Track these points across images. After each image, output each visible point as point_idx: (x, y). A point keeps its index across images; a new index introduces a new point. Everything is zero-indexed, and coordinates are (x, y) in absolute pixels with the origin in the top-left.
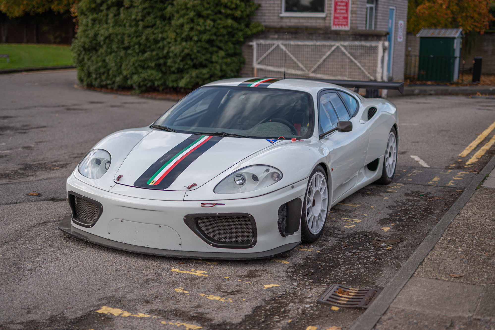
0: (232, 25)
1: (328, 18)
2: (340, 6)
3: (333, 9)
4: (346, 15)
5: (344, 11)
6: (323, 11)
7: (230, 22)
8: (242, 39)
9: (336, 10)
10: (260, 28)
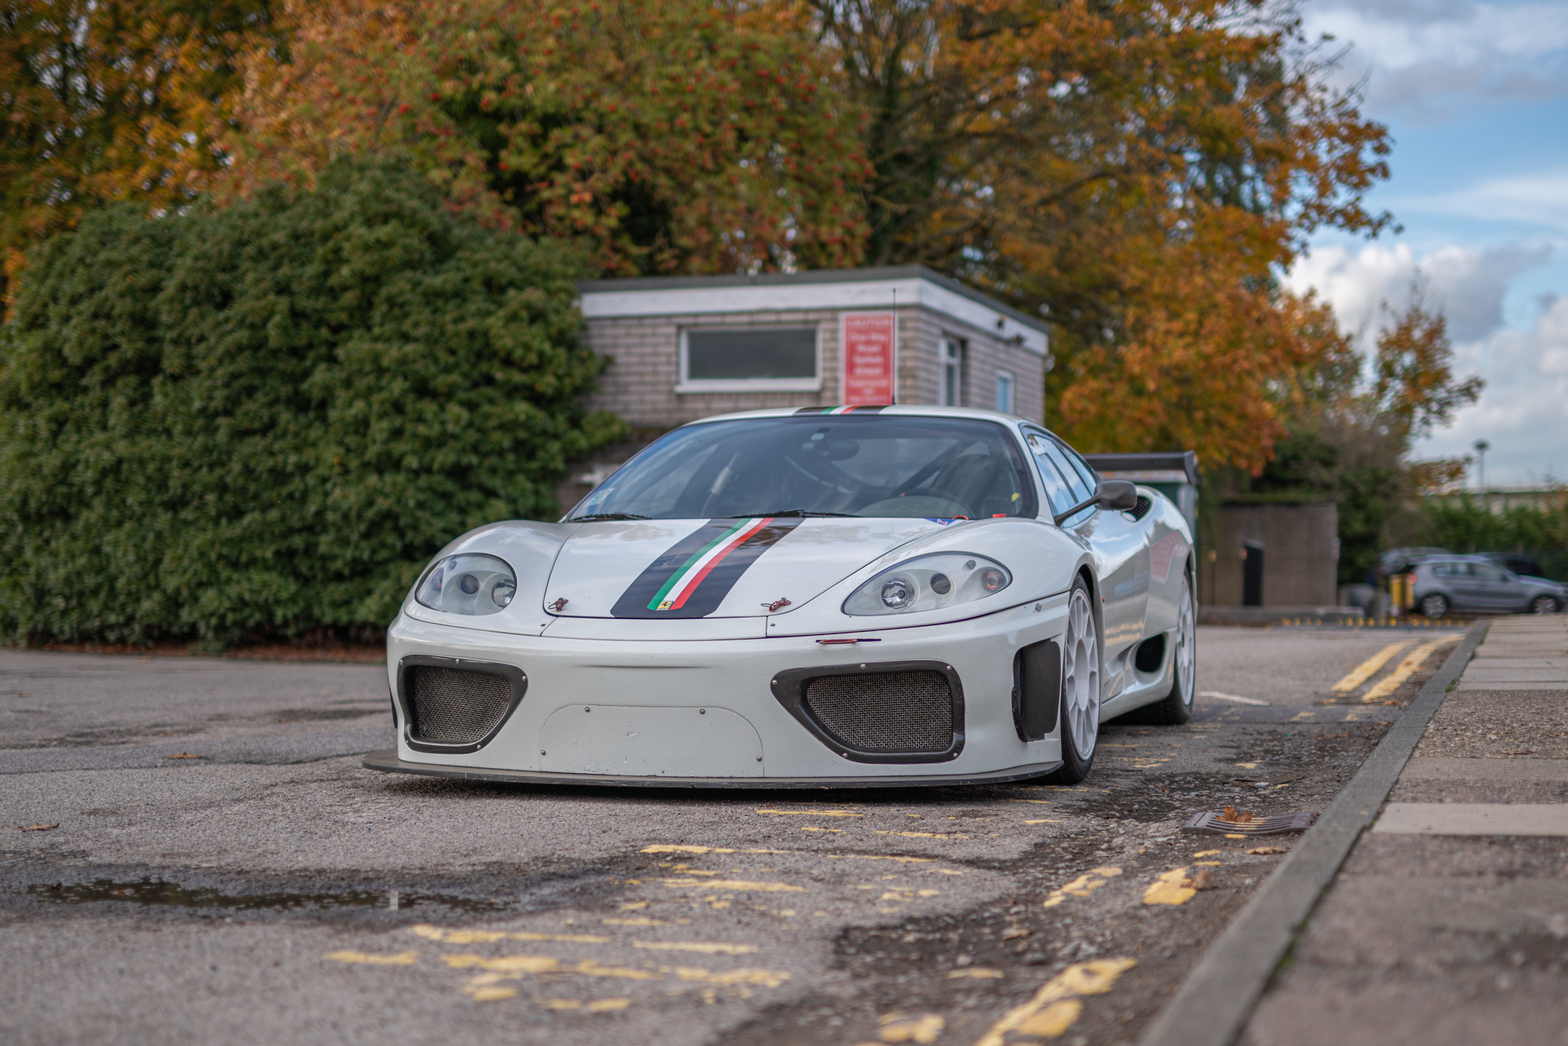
0: (529, 418)
1: (828, 394)
2: (863, 354)
3: (842, 364)
4: (883, 383)
5: (878, 371)
6: (809, 371)
7: (522, 408)
8: (559, 464)
9: (851, 367)
10: (616, 429)
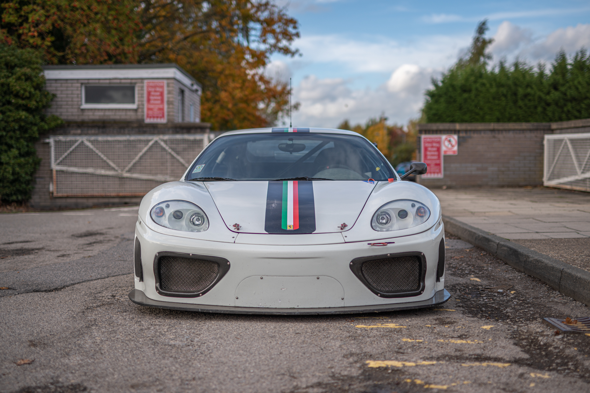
0: (26, 117)
1: (140, 110)
2: (153, 96)
3: (145, 99)
4: (161, 106)
5: (159, 102)
6: (133, 102)
7: (23, 114)
8: (37, 135)
9: (149, 100)
10: (59, 122)
